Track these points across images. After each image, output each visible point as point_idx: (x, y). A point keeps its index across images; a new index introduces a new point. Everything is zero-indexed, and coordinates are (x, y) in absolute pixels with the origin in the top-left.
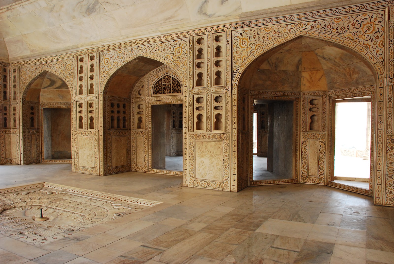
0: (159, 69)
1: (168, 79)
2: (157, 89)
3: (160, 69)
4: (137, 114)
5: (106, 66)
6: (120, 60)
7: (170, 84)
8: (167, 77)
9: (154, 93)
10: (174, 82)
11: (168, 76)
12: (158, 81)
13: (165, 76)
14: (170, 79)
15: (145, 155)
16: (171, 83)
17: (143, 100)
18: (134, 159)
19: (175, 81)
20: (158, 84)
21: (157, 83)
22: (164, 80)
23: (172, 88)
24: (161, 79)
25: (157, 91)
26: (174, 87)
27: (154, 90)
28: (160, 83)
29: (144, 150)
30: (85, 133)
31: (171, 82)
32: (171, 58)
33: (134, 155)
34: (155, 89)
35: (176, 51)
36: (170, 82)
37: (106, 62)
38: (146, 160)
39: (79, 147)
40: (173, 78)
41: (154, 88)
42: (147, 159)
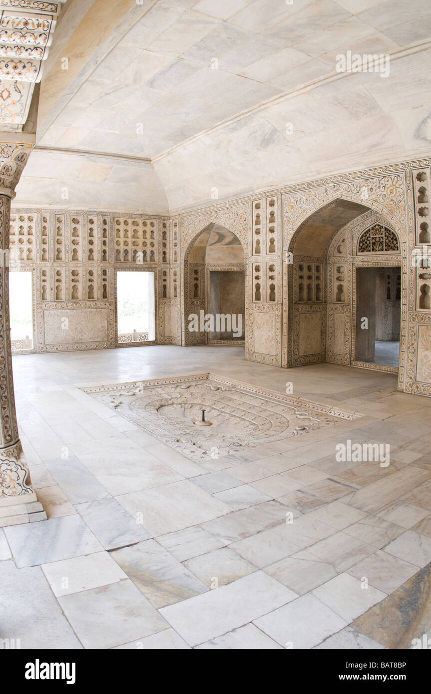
0: (365, 216)
1: (379, 230)
2: (363, 244)
3: (367, 216)
4: (336, 280)
5: (290, 214)
6: (309, 205)
7: (382, 238)
8: (377, 227)
9: (359, 250)
10: (387, 234)
11: (379, 225)
12: (365, 233)
13: (375, 226)
14: (382, 230)
15: (347, 341)
16: (384, 236)
17: (344, 260)
18: (330, 345)
19: (389, 234)
20: (365, 236)
21: (363, 235)
22: (373, 231)
23: (386, 243)
24: (369, 230)
25: (363, 247)
26: (387, 241)
27: (359, 246)
28: (368, 235)
29: (345, 333)
30: (264, 308)
31: (384, 234)
33: (331, 339)
34: (361, 244)
35: (388, 191)
36: (382, 234)
37: (292, 208)
38: (347, 348)
39: (256, 327)
40: (386, 228)
41: (360, 243)
42: (348, 346)
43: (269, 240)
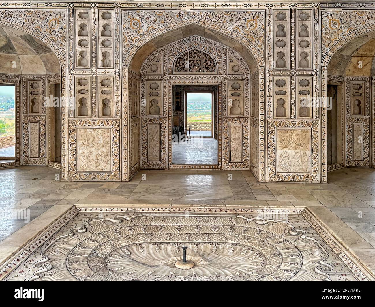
0: (184, 41)
1: (197, 54)
2: (180, 65)
3: (185, 41)
6: (159, 25)
7: (200, 61)
8: (195, 51)
9: (175, 70)
10: (205, 58)
11: (197, 50)
12: (182, 56)
13: (193, 51)
14: (200, 54)
15: (164, 148)
16: (202, 59)
17: (159, 77)
18: (144, 154)
19: (207, 58)
20: (182, 59)
21: (180, 57)
22: (190, 55)
23: (203, 65)
24: (187, 54)
25: (180, 67)
26: (205, 64)
27: (176, 66)
28: (185, 58)
29: (161, 141)
30: (94, 123)
31: (202, 58)
32: (242, 31)
33: (144, 148)
34: (178, 65)
35: (249, 24)
36: (200, 58)
37: (135, 25)
38: (164, 154)
39: (80, 144)
40: (204, 53)
41: (176, 64)
42: (165, 153)
43: (101, 54)
